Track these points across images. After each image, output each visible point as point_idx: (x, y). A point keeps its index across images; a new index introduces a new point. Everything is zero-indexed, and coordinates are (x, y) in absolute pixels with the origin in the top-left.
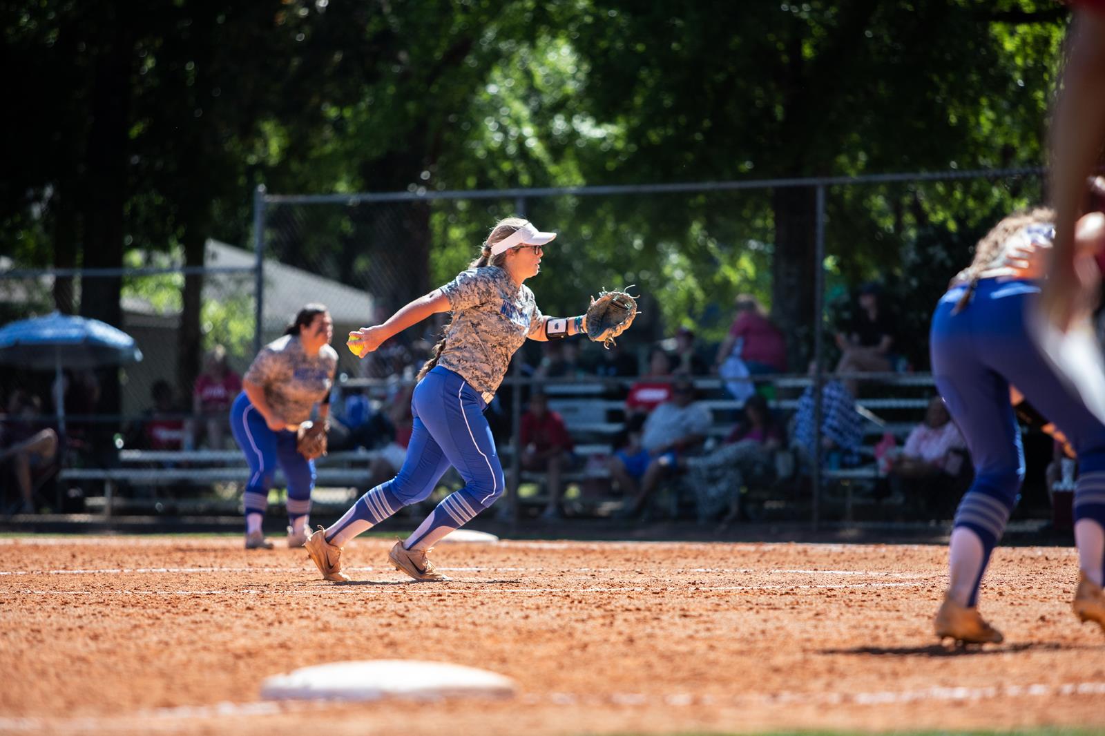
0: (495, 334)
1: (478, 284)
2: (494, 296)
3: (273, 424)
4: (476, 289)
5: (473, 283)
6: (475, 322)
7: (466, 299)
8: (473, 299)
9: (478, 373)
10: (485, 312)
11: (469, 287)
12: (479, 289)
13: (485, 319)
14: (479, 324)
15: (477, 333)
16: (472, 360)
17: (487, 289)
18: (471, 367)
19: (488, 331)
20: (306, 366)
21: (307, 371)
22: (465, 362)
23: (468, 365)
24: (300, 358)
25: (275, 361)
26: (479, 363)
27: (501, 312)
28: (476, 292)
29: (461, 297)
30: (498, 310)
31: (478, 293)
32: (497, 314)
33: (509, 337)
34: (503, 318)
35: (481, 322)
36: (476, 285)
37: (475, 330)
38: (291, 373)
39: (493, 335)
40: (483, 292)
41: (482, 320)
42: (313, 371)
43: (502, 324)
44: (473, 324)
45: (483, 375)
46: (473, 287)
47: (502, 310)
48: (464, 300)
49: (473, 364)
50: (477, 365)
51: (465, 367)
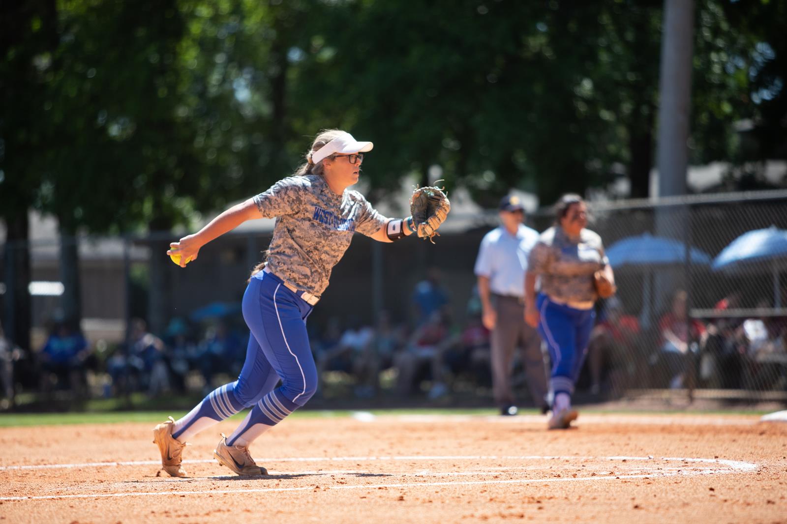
0: (309, 239)
1: (288, 192)
2: (305, 204)
4: (286, 197)
5: (283, 191)
6: (291, 228)
7: (277, 206)
8: (284, 207)
9: (296, 275)
10: (299, 219)
11: (279, 195)
12: (289, 197)
13: (299, 226)
14: (294, 230)
15: (293, 239)
16: (290, 263)
17: (297, 198)
18: (288, 269)
19: (301, 237)
22: (283, 264)
23: (285, 267)
26: (296, 266)
27: (314, 218)
28: (286, 200)
29: (271, 205)
30: (311, 216)
31: (288, 201)
32: (310, 220)
33: (323, 242)
34: (316, 224)
35: (295, 228)
36: (286, 194)
37: (290, 235)
39: (307, 241)
40: (293, 201)
41: (296, 226)
43: (314, 230)
44: (289, 231)
45: (301, 277)
46: (283, 195)
47: (315, 216)
48: (275, 207)
49: (290, 266)
50: (295, 267)
51: (283, 270)
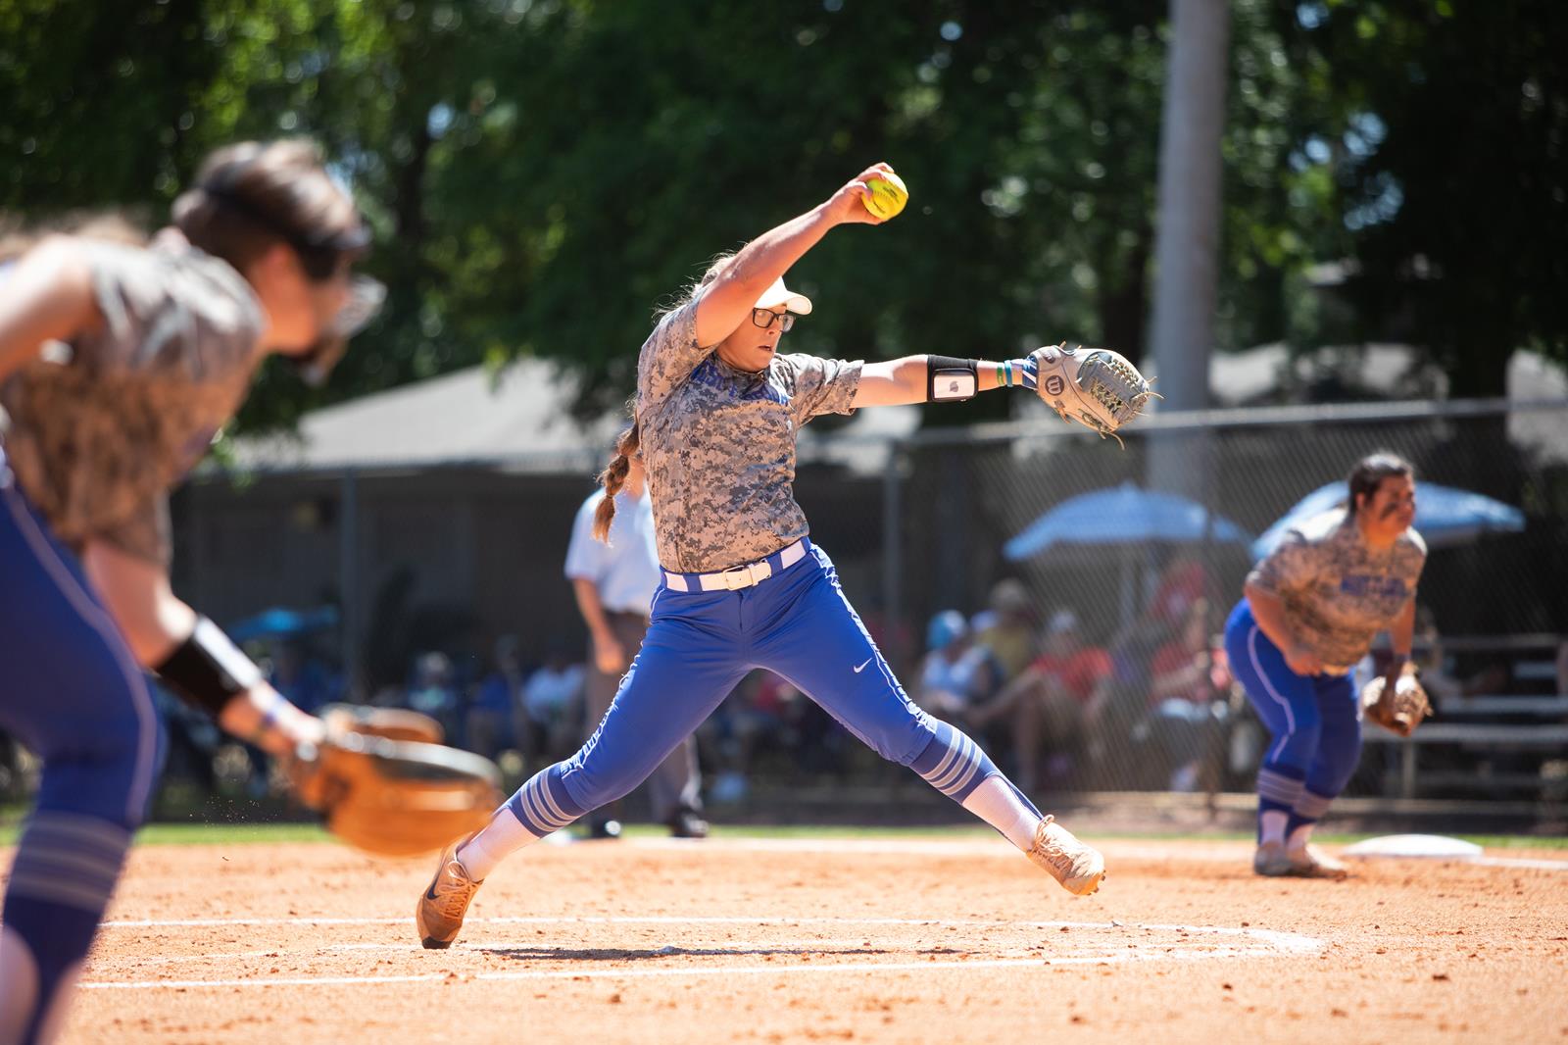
3: (1299, 663)
20: (1366, 570)
21: (1366, 579)
24: (1354, 555)
25: (1305, 560)
38: (1336, 583)
42: (1378, 579)
